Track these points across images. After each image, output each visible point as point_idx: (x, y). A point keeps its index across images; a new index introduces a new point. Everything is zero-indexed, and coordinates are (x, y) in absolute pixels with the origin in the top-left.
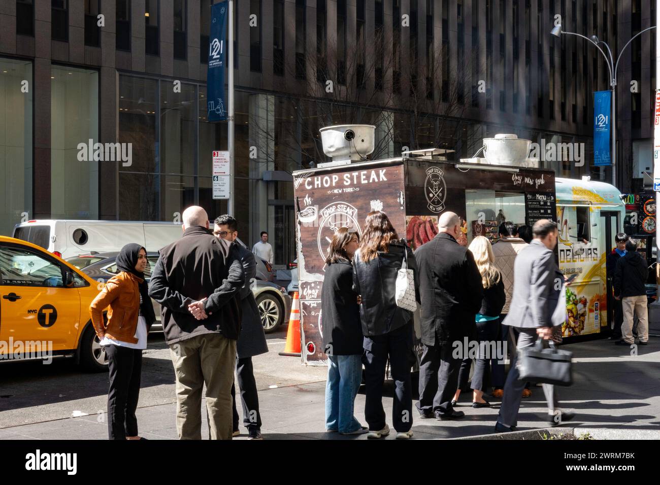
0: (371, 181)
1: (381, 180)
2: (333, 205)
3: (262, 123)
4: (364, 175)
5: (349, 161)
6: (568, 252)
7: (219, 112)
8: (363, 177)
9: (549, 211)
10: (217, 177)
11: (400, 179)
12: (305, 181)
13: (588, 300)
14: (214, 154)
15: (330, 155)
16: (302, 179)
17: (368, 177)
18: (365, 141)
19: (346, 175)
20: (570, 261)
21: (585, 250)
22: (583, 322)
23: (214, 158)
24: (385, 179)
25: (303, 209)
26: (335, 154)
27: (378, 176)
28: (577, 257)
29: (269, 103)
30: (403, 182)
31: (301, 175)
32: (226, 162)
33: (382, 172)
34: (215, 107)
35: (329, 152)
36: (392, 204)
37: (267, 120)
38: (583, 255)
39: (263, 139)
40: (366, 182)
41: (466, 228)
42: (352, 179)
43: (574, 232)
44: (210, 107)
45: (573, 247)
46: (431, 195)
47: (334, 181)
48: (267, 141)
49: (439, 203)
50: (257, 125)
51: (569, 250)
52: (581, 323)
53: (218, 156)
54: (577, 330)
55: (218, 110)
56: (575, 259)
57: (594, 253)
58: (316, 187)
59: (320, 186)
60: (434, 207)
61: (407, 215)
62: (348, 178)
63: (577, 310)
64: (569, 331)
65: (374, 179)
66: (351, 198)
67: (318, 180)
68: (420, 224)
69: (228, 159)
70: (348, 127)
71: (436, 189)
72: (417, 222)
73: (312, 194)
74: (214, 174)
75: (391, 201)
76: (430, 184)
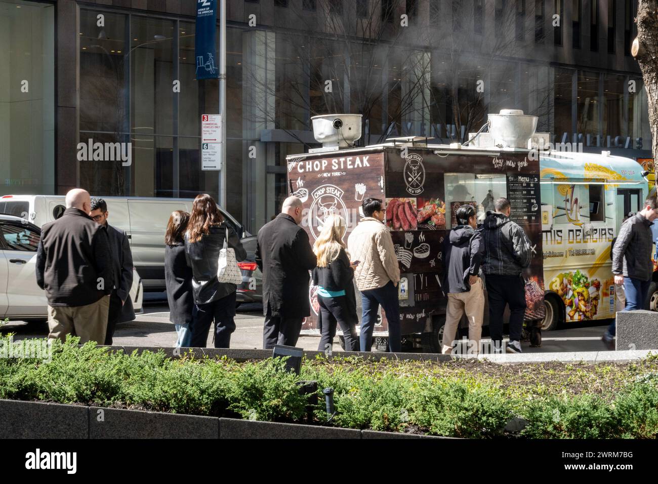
0: (356, 166)
1: (365, 165)
2: (322, 187)
3: (260, 74)
4: (350, 161)
5: (337, 148)
6: (578, 233)
7: (209, 69)
8: (349, 163)
9: (532, 192)
10: (207, 145)
11: (381, 165)
12: (297, 165)
13: (601, 283)
14: (204, 118)
15: (321, 141)
16: (295, 163)
17: (353, 163)
18: (352, 129)
19: (335, 160)
20: (580, 242)
21: (598, 230)
22: (596, 306)
23: (204, 123)
24: (368, 165)
25: (296, 191)
26: (324, 141)
27: (362, 161)
28: (588, 237)
29: (269, 49)
30: (383, 168)
31: (294, 159)
32: (217, 127)
33: (366, 159)
34: (205, 62)
35: (320, 139)
36: (374, 188)
37: (266, 69)
38: (596, 236)
39: (260, 94)
40: (352, 167)
41: (445, 209)
42: (339, 164)
43: (586, 211)
44: (199, 63)
45: (584, 227)
46: (410, 179)
47: (324, 166)
48: (266, 96)
49: (417, 186)
50: (253, 76)
51: (580, 230)
52: (594, 306)
53: (207, 120)
54: (588, 314)
55: (208, 66)
56: (586, 240)
57: (609, 233)
58: (307, 170)
59: (311, 170)
60: (413, 190)
61: (386, 197)
62: (337, 163)
63: (588, 293)
64: (579, 315)
65: (358, 165)
66: (338, 181)
67: (309, 165)
68: (399, 205)
69: (219, 124)
70: (337, 116)
71: (414, 173)
72: (396, 204)
73: (303, 176)
74: (203, 142)
75: (373, 184)
76: (408, 168)
